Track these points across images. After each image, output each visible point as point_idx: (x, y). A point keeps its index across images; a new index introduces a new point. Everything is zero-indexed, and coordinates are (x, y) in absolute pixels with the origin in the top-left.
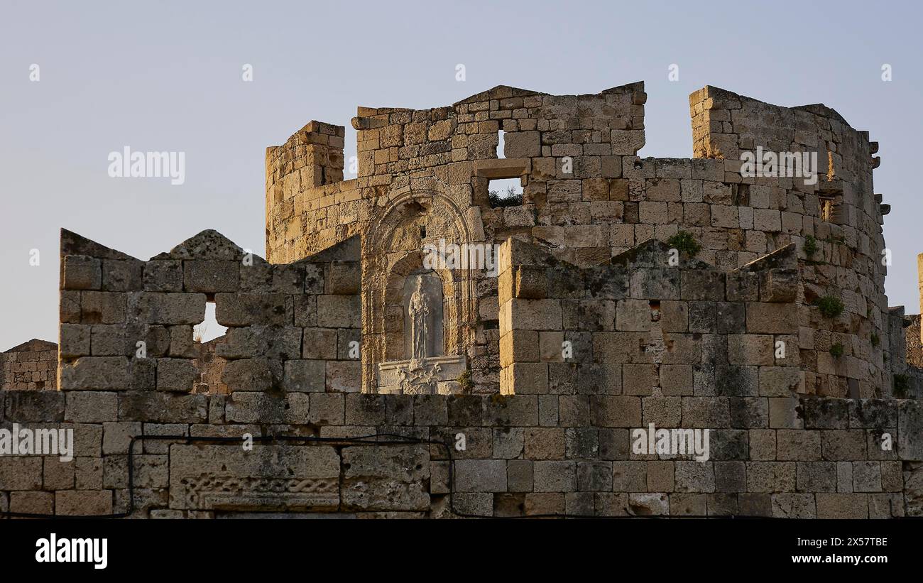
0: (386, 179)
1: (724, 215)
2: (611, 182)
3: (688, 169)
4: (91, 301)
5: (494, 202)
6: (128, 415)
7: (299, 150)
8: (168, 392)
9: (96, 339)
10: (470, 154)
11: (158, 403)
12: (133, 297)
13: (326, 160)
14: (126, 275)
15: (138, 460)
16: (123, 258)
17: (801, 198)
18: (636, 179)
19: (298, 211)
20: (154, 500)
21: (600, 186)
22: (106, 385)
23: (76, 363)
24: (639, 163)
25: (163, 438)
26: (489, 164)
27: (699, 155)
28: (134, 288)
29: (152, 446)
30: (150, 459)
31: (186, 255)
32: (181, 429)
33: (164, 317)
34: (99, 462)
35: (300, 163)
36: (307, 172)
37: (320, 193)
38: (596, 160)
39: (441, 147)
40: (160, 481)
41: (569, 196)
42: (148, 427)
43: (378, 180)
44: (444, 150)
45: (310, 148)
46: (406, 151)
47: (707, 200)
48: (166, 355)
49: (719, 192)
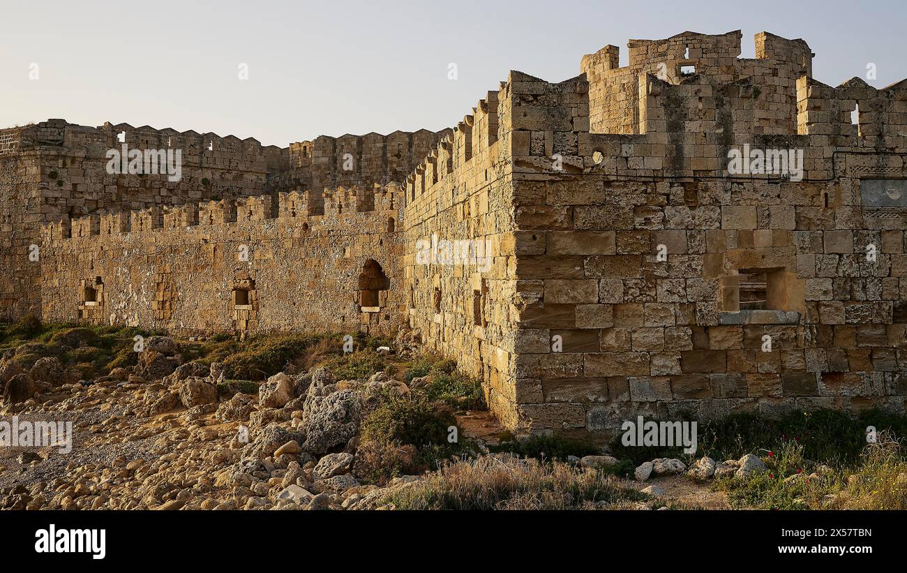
0: (641, 66)
1: (769, 80)
2: (729, 68)
3: (757, 63)
4: (818, 103)
5: (683, 75)
6: (831, 144)
7: (602, 56)
8: (843, 135)
9: (820, 116)
10: (675, 57)
11: (841, 139)
12: (832, 101)
13: (613, 60)
14: (829, 93)
15: (835, 160)
16: (828, 87)
17: (795, 74)
18: (738, 66)
19: (602, 78)
20: (841, 174)
21: (725, 69)
22: (824, 133)
23: (813, 125)
24: (739, 60)
25: (844, 152)
26: (683, 61)
27: (759, 58)
28: (832, 98)
29: (840, 155)
30: (839, 160)
31: (849, 86)
32: (849, 149)
33: (842, 109)
34: (823, 161)
35: (603, 60)
36: (607, 64)
37: (613, 71)
38: (724, 60)
39: (664, 54)
40: (843, 168)
41: (713, 73)
42: (838, 148)
43: (638, 67)
44: (664, 55)
45: (608, 54)
46: (649, 56)
47: (763, 74)
48: (843, 122)
49: (767, 72)
